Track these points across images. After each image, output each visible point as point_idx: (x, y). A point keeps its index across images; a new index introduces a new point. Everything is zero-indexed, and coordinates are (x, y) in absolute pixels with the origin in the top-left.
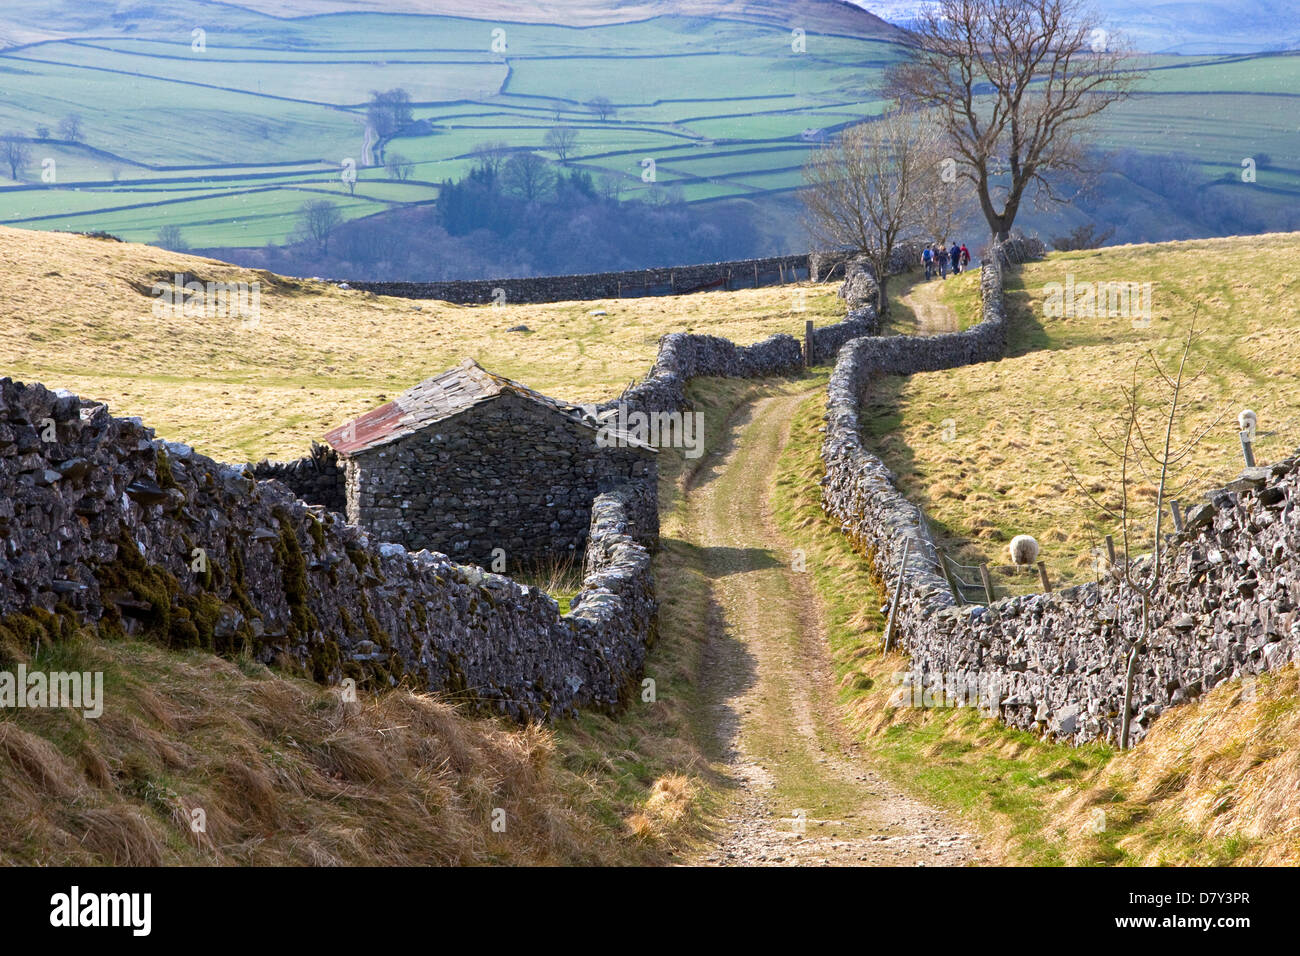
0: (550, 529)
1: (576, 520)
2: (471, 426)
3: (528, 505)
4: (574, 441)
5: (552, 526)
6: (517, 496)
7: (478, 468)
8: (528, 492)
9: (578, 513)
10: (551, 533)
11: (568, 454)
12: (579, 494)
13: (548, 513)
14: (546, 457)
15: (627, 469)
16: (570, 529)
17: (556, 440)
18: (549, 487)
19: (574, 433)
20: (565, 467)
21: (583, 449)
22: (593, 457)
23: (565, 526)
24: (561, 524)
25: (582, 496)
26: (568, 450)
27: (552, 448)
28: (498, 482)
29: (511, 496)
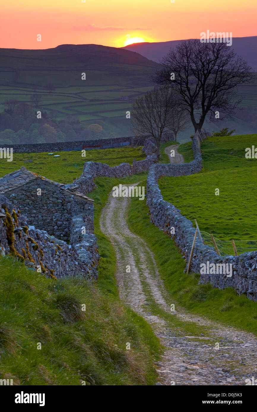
0: (54, 229)
1: (64, 225)
2: (25, 190)
3: (46, 220)
4: (63, 197)
5: (55, 228)
6: (42, 217)
7: (28, 206)
8: (46, 215)
9: (65, 223)
10: (55, 230)
11: (61, 201)
12: (65, 216)
13: (53, 223)
14: (54, 203)
15: (83, 207)
16: (61, 229)
17: (57, 196)
18: (54, 213)
19: (63, 194)
20: (60, 206)
21: (67, 200)
22: (70, 203)
23: (59, 228)
24: (58, 227)
25: (66, 217)
26: (61, 200)
27: (56, 199)
28: (35, 211)
29: (40, 217)
